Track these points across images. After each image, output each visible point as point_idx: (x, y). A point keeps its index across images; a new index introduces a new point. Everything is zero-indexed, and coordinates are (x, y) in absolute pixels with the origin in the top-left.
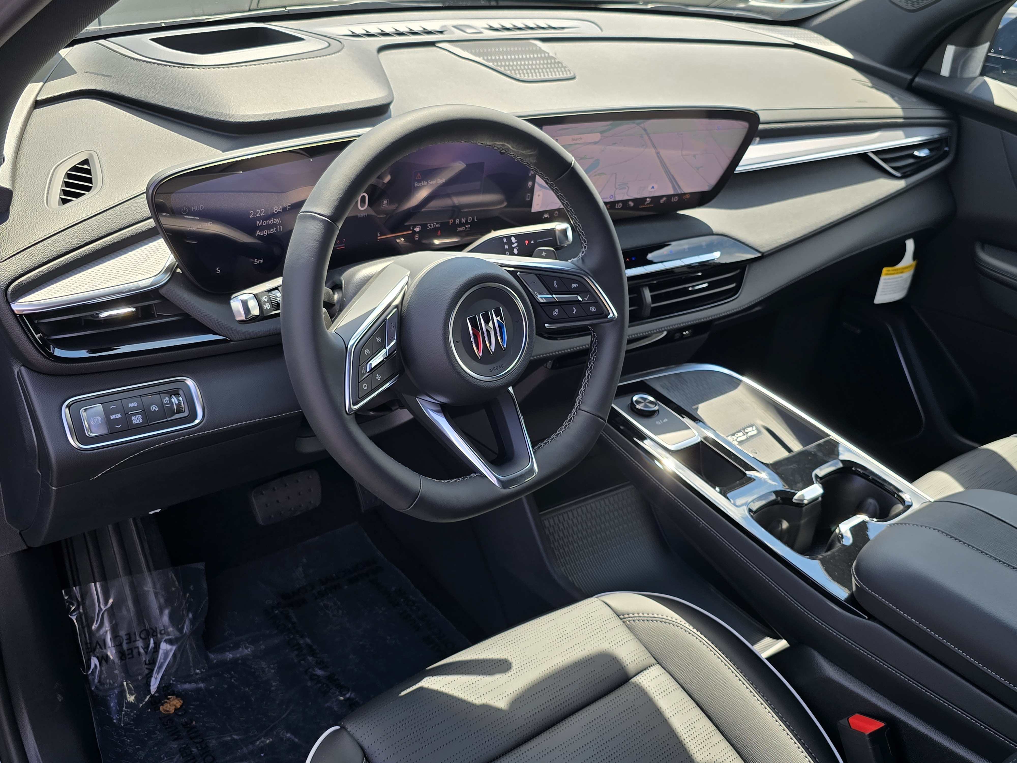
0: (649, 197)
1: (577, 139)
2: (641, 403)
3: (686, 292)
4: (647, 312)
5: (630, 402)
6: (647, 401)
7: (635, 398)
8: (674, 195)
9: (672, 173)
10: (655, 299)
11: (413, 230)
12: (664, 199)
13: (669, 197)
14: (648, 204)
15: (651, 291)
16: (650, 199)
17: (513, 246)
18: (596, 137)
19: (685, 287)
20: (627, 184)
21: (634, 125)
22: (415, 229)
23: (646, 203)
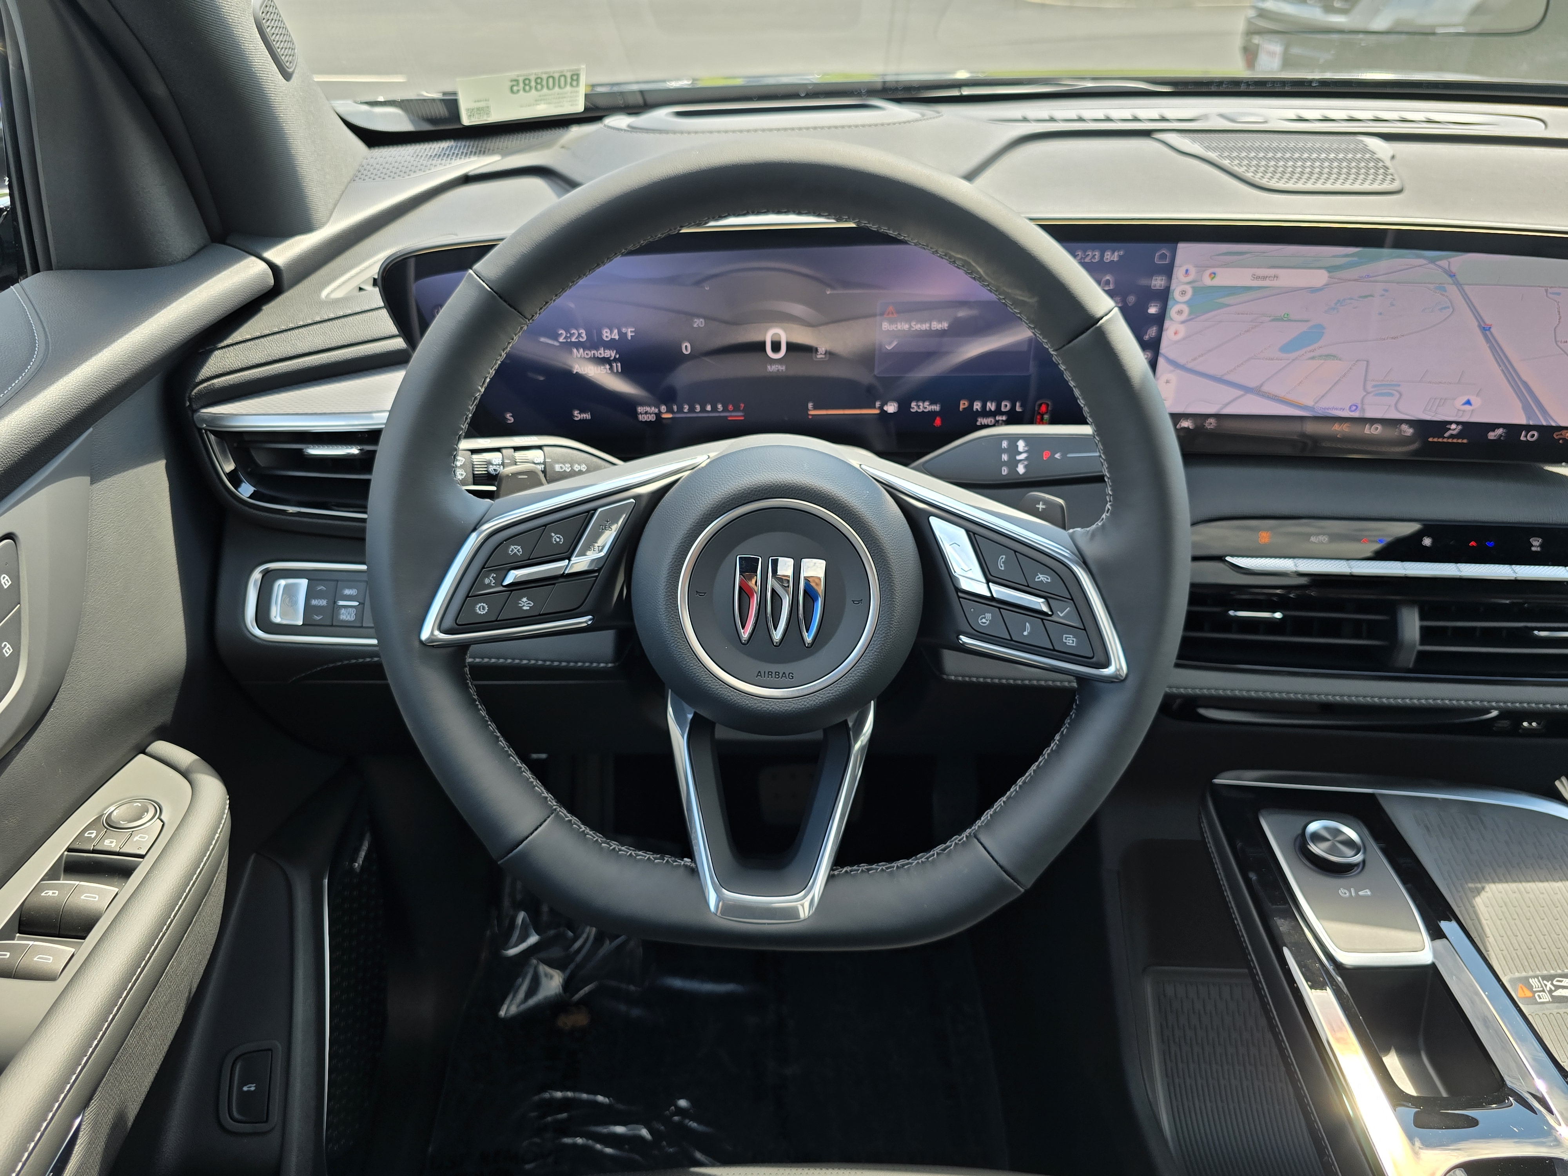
0: (1458, 423)
1: (1264, 278)
2: (1323, 839)
3: (1525, 638)
4: (1408, 659)
5: (1300, 832)
6: (1341, 838)
7: (1314, 826)
8: (1528, 428)
9: (1524, 378)
10: (1427, 634)
11: (881, 408)
12: (1500, 431)
13: (1513, 430)
14: (1452, 436)
15: (1422, 618)
16: (1460, 427)
17: (1019, 457)
18: (1319, 278)
19: (1526, 627)
20: (1399, 385)
21: (1422, 261)
22: (885, 408)
23: (1446, 435)
